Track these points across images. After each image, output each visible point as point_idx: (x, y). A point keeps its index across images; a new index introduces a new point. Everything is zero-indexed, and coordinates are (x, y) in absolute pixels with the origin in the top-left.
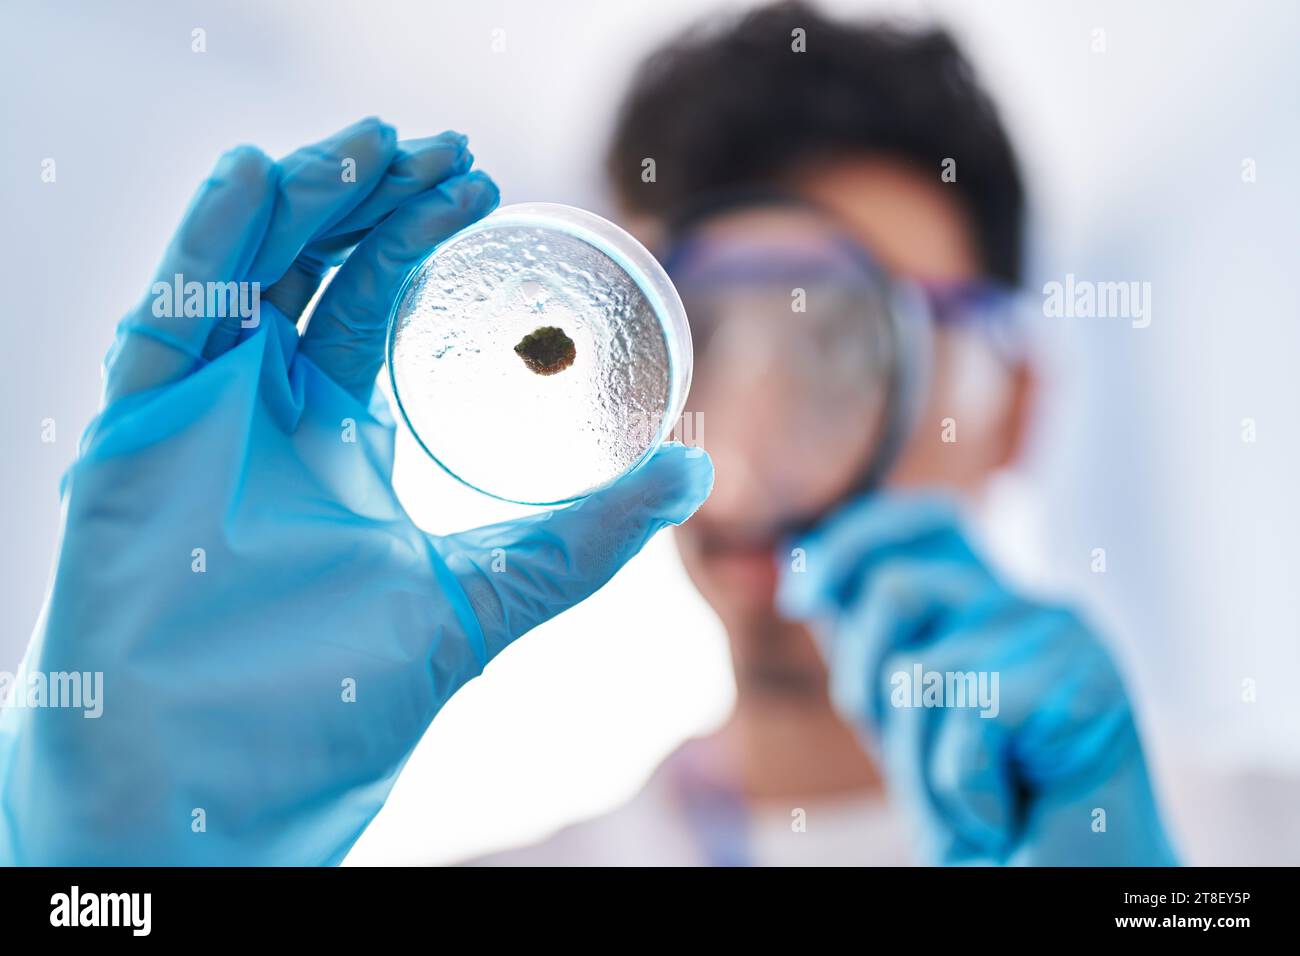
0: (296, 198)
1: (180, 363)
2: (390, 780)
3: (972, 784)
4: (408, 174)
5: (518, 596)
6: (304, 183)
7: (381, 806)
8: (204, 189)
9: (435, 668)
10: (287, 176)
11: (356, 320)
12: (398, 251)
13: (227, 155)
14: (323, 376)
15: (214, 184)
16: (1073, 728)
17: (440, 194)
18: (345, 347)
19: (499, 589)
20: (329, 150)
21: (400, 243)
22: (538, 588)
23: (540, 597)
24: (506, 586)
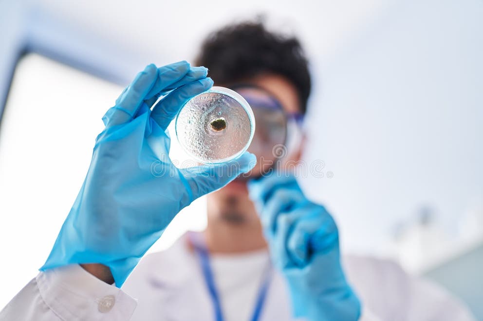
0: (163, 79)
1: (128, 118)
2: (162, 231)
3: (298, 249)
4: (191, 76)
5: (203, 187)
6: (165, 75)
7: (160, 237)
8: (140, 74)
9: (180, 203)
10: (161, 73)
11: (169, 111)
12: (185, 95)
13: (148, 66)
14: (157, 124)
15: (144, 73)
16: (326, 236)
17: (199, 82)
18: (164, 118)
19: (198, 184)
20: (174, 68)
21: (187, 94)
22: (208, 185)
23: (208, 187)
24: (201, 184)
